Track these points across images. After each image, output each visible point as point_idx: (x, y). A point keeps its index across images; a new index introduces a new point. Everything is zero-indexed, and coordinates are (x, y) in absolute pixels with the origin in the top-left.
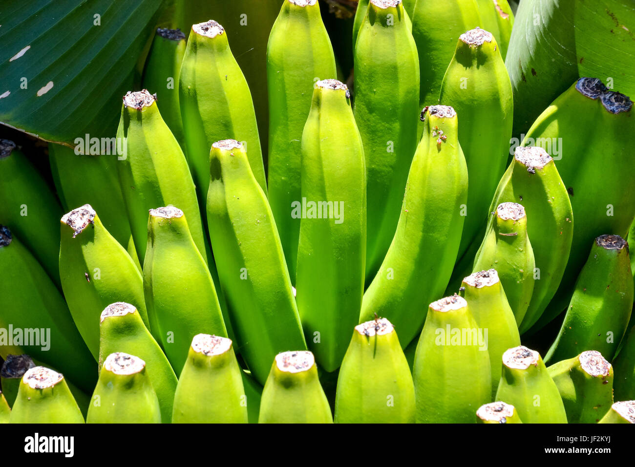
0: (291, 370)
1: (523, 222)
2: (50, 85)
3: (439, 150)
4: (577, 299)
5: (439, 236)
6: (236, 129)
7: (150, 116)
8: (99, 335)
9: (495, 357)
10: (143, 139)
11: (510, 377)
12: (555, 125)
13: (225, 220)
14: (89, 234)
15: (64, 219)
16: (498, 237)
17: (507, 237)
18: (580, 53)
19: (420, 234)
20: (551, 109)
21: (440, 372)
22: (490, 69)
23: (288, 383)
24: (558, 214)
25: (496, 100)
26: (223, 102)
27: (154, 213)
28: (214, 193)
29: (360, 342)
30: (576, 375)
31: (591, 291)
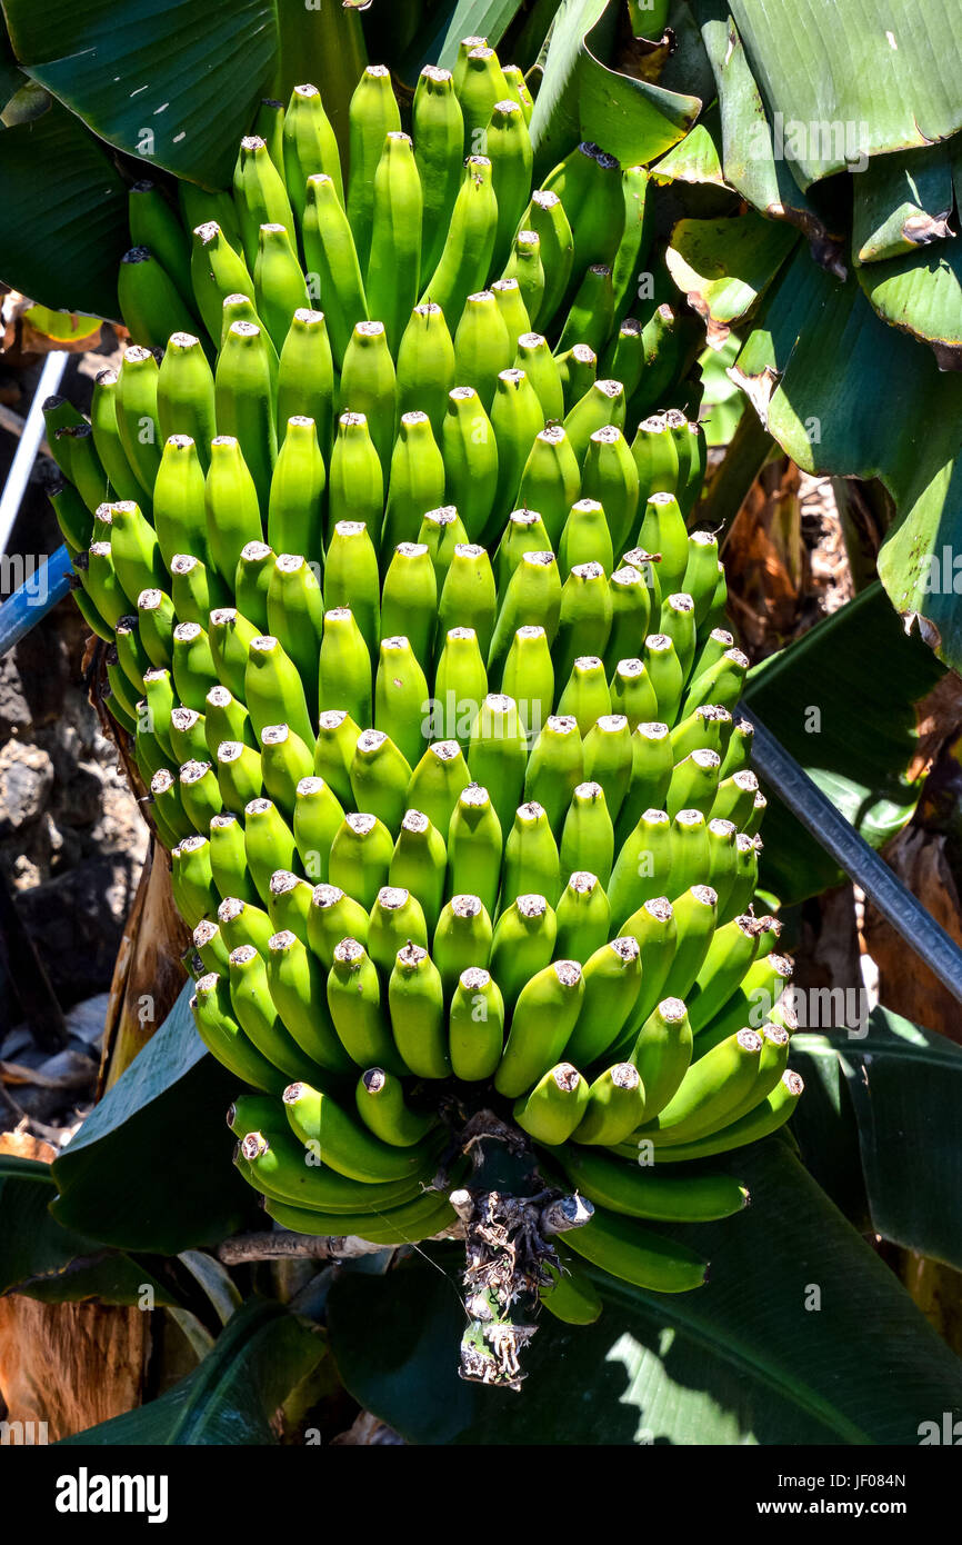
0: (367, 333)
1: (537, 245)
2: (183, 135)
3: (477, 189)
4: (573, 313)
5: (476, 257)
6: (325, 168)
7: (261, 156)
8: (222, 317)
9: (513, 340)
10: (255, 174)
11: (523, 354)
12: (563, 177)
13: (317, 235)
14: (214, 243)
15: (197, 231)
16: (519, 256)
17: (525, 257)
18: (583, 122)
19: (461, 254)
20: (561, 166)
21: (473, 346)
22: (517, 131)
23: (365, 343)
24: (563, 243)
25: (520, 156)
26: (317, 148)
27: (263, 227)
28: (309, 215)
29: (417, 319)
30: (570, 362)
31: (584, 307)
